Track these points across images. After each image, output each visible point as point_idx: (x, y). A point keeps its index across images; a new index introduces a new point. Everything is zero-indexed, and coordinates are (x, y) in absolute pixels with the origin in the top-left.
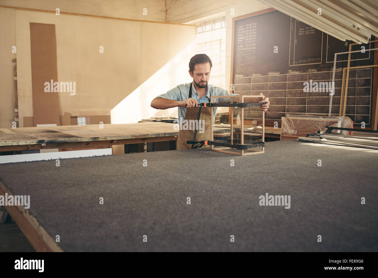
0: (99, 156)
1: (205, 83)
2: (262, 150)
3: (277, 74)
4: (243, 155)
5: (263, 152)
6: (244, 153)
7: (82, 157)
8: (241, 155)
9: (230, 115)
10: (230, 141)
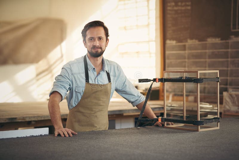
0: (36, 136)
1: (100, 50)
2: (218, 126)
3: (217, 41)
4: (199, 131)
5: (218, 128)
6: (200, 129)
7: (19, 137)
8: (197, 130)
9: (161, 90)
10: (182, 117)
